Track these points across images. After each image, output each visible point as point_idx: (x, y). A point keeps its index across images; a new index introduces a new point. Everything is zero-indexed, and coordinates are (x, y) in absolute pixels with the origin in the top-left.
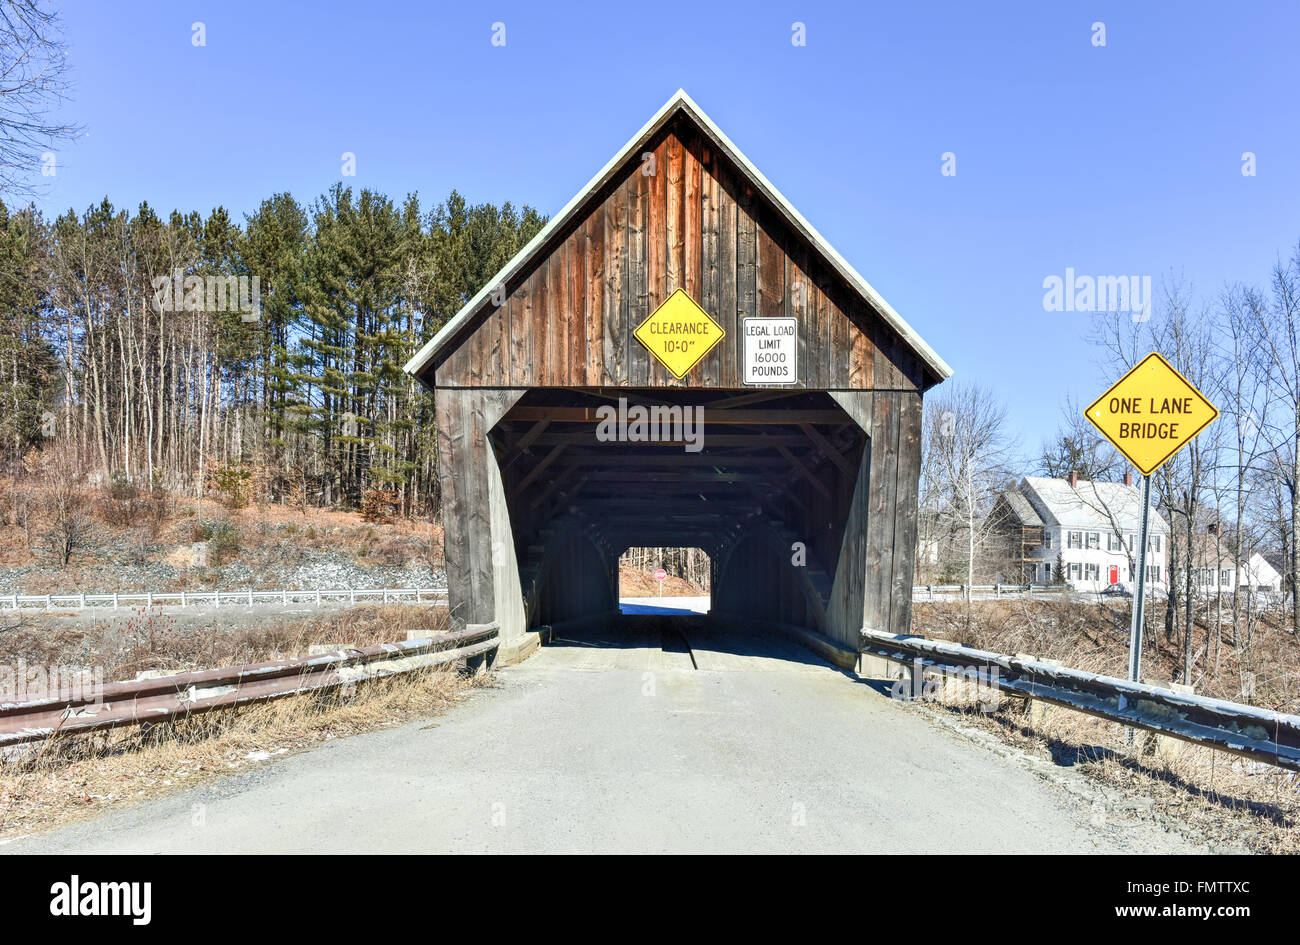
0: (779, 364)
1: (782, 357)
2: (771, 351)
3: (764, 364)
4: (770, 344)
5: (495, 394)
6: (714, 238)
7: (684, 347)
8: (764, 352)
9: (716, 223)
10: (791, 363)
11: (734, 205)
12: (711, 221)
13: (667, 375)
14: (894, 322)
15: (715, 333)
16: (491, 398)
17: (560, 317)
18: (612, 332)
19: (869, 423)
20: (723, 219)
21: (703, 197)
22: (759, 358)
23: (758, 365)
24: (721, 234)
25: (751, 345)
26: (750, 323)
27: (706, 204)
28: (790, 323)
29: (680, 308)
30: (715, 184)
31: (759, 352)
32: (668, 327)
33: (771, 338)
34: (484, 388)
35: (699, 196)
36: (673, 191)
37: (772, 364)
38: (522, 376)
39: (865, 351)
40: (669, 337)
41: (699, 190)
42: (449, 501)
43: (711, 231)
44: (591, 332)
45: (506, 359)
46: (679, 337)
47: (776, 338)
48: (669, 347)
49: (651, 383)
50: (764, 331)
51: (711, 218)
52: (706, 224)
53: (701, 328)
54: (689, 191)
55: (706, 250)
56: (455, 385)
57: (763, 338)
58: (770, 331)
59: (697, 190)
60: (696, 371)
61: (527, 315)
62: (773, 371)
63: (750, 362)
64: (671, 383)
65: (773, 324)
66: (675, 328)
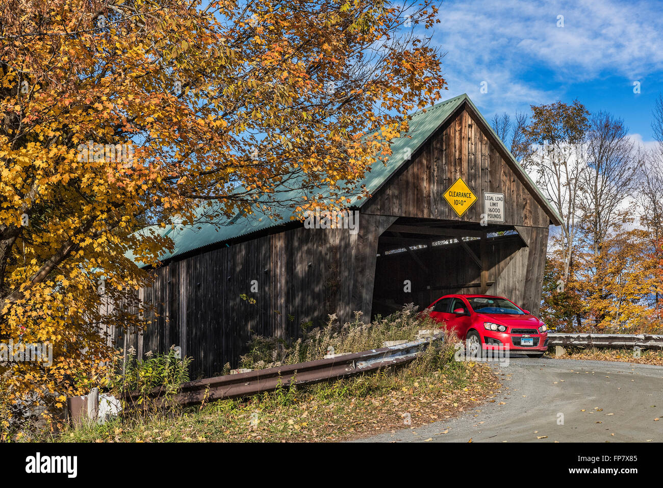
0: (497, 213)
1: (498, 210)
2: (495, 207)
3: (492, 213)
4: (494, 204)
5: (385, 218)
6: (473, 156)
7: (462, 203)
8: (492, 207)
9: (473, 150)
10: (502, 213)
11: (480, 143)
13: (456, 215)
15: (473, 198)
16: (383, 220)
18: (433, 194)
19: (529, 241)
20: (476, 149)
22: (490, 210)
23: (490, 213)
24: (475, 155)
25: (487, 204)
26: (487, 195)
27: (470, 142)
28: (501, 196)
29: (460, 186)
31: (490, 207)
32: (456, 193)
33: (495, 202)
34: (381, 215)
35: (467, 138)
36: (457, 134)
37: (495, 213)
38: (398, 212)
39: (529, 210)
40: (456, 198)
43: (472, 153)
44: (426, 193)
45: (391, 203)
46: (460, 199)
48: (456, 202)
49: (449, 218)
50: (492, 199)
51: (472, 147)
52: (470, 150)
53: (468, 195)
54: (463, 135)
55: (470, 161)
56: (369, 213)
57: (491, 201)
58: (494, 199)
59: (466, 135)
60: (466, 214)
62: (495, 216)
63: (486, 212)
64: (457, 219)
65: (495, 196)
66: (458, 195)
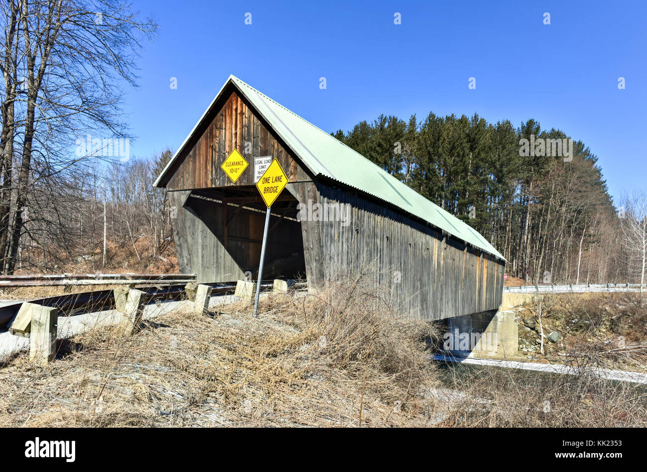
2: (263, 170)
3: (261, 175)
4: (263, 167)
5: (183, 192)
6: (246, 128)
7: (236, 171)
8: (261, 170)
9: (247, 123)
11: (253, 115)
12: (245, 122)
13: (229, 180)
14: (298, 154)
15: (245, 164)
16: (182, 194)
17: (200, 163)
18: (215, 167)
19: (298, 195)
20: (249, 121)
21: (243, 114)
22: (259, 173)
23: (259, 175)
24: (249, 127)
25: (257, 168)
26: (257, 160)
27: (244, 116)
28: (269, 158)
29: (235, 156)
30: (247, 107)
31: (259, 170)
32: (231, 163)
33: (263, 165)
34: (180, 190)
35: (242, 114)
36: (234, 112)
38: (189, 185)
39: (294, 167)
40: (231, 168)
41: (242, 111)
42: (175, 231)
43: (245, 126)
44: (209, 168)
45: (185, 179)
46: (234, 167)
47: (265, 164)
48: (232, 171)
49: (226, 185)
50: (261, 162)
51: (245, 121)
52: (244, 124)
53: (241, 163)
54: (239, 112)
55: (244, 133)
56: (172, 190)
57: (261, 165)
58: (263, 162)
59: (241, 111)
60: (240, 179)
61: (191, 163)
63: (256, 175)
64: (232, 184)
65: (264, 159)
66: (233, 164)
